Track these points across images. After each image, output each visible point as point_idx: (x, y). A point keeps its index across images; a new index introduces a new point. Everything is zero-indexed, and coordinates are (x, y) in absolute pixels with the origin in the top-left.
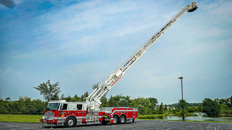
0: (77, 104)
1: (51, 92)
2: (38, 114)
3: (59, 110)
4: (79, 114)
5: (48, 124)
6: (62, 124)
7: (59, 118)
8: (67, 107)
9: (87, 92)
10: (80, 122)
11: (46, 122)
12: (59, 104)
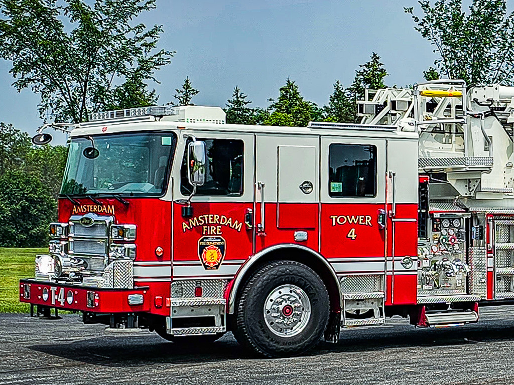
0: (327, 143)
1: (91, 64)
2: (22, 244)
3: (174, 194)
4: (352, 234)
5: (86, 320)
6: (210, 322)
7: (184, 271)
8: (239, 171)
9: (375, 58)
10: (363, 308)
11: (72, 308)
12: (166, 141)
